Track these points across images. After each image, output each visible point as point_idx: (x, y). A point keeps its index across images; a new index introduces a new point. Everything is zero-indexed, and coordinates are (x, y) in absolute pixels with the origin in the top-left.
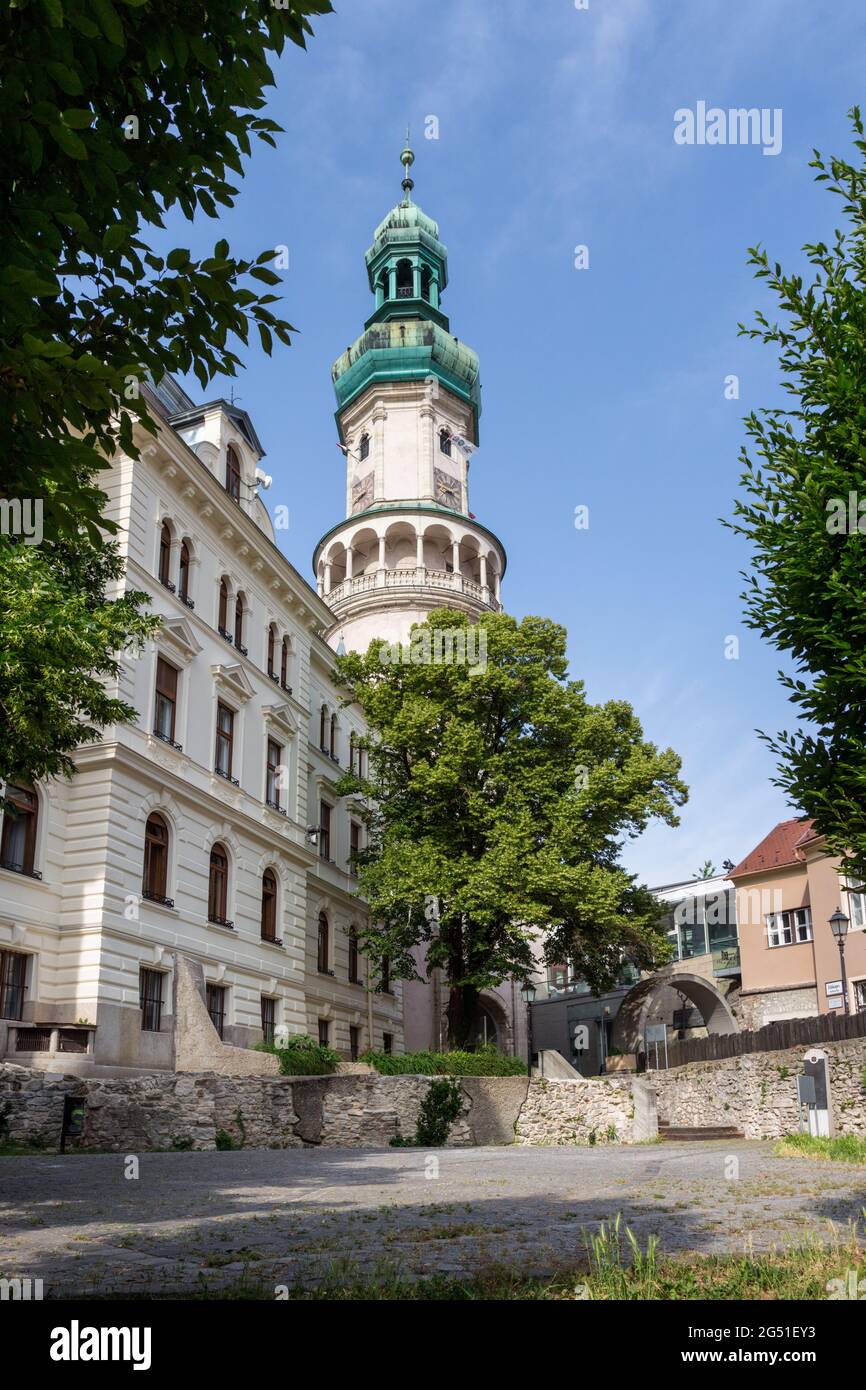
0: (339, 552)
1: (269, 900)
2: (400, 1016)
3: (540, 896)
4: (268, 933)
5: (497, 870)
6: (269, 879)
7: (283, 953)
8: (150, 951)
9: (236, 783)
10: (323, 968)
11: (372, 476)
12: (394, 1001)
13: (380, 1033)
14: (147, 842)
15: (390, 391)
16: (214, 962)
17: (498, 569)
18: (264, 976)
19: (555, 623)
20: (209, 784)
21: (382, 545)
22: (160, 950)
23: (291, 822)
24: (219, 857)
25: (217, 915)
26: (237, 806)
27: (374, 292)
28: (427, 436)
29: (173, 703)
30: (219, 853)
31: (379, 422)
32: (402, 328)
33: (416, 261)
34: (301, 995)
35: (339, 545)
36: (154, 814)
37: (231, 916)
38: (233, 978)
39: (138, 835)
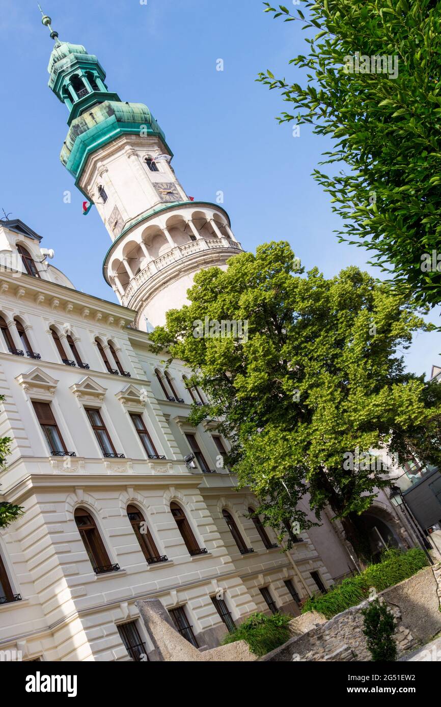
0: (118, 265)
1: (183, 524)
2: (315, 554)
3: (366, 427)
4: (194, 549)
5: (327, 424)
6: (176, 510)
7: (211, 557)
8: (118, 610)
9: (122, 456)
10: (244, 550)
11: (116, 208)
12: (305, 545)
13: (308, 574)
14: (81, 532)
15: (102, 153)
16: (166, 592)
17: (225, 222)
18: (206, 582)
19: (278, 241)
20: (105, 468)
21: (143, 247)
22: (125, 605)
23: (172, 462)
24: (135, 514)
25: (153, 556)
26: (130, 472)
27: (64, 103)
28: (138, 167)
29: (56, 426)
30: (135, 511)
31: (105, 175)
32: (91, 114)
33: (80, 72)
34: (238, 580)
35: (116, 261)
36: (78, 510)
37: (162, 552)
38: (185, 596)
39: (73, 531)
